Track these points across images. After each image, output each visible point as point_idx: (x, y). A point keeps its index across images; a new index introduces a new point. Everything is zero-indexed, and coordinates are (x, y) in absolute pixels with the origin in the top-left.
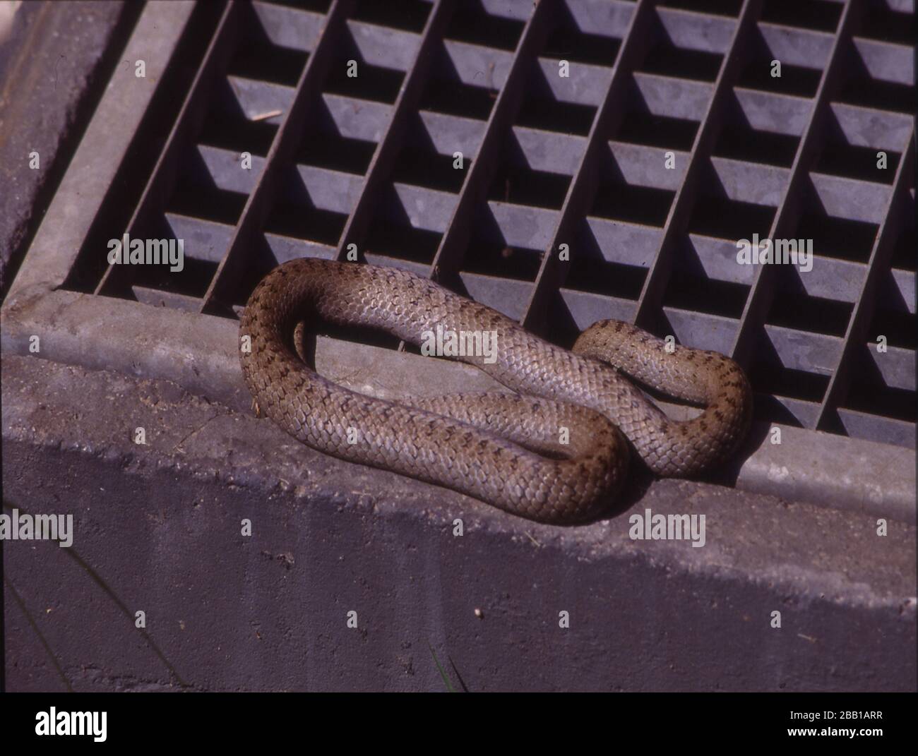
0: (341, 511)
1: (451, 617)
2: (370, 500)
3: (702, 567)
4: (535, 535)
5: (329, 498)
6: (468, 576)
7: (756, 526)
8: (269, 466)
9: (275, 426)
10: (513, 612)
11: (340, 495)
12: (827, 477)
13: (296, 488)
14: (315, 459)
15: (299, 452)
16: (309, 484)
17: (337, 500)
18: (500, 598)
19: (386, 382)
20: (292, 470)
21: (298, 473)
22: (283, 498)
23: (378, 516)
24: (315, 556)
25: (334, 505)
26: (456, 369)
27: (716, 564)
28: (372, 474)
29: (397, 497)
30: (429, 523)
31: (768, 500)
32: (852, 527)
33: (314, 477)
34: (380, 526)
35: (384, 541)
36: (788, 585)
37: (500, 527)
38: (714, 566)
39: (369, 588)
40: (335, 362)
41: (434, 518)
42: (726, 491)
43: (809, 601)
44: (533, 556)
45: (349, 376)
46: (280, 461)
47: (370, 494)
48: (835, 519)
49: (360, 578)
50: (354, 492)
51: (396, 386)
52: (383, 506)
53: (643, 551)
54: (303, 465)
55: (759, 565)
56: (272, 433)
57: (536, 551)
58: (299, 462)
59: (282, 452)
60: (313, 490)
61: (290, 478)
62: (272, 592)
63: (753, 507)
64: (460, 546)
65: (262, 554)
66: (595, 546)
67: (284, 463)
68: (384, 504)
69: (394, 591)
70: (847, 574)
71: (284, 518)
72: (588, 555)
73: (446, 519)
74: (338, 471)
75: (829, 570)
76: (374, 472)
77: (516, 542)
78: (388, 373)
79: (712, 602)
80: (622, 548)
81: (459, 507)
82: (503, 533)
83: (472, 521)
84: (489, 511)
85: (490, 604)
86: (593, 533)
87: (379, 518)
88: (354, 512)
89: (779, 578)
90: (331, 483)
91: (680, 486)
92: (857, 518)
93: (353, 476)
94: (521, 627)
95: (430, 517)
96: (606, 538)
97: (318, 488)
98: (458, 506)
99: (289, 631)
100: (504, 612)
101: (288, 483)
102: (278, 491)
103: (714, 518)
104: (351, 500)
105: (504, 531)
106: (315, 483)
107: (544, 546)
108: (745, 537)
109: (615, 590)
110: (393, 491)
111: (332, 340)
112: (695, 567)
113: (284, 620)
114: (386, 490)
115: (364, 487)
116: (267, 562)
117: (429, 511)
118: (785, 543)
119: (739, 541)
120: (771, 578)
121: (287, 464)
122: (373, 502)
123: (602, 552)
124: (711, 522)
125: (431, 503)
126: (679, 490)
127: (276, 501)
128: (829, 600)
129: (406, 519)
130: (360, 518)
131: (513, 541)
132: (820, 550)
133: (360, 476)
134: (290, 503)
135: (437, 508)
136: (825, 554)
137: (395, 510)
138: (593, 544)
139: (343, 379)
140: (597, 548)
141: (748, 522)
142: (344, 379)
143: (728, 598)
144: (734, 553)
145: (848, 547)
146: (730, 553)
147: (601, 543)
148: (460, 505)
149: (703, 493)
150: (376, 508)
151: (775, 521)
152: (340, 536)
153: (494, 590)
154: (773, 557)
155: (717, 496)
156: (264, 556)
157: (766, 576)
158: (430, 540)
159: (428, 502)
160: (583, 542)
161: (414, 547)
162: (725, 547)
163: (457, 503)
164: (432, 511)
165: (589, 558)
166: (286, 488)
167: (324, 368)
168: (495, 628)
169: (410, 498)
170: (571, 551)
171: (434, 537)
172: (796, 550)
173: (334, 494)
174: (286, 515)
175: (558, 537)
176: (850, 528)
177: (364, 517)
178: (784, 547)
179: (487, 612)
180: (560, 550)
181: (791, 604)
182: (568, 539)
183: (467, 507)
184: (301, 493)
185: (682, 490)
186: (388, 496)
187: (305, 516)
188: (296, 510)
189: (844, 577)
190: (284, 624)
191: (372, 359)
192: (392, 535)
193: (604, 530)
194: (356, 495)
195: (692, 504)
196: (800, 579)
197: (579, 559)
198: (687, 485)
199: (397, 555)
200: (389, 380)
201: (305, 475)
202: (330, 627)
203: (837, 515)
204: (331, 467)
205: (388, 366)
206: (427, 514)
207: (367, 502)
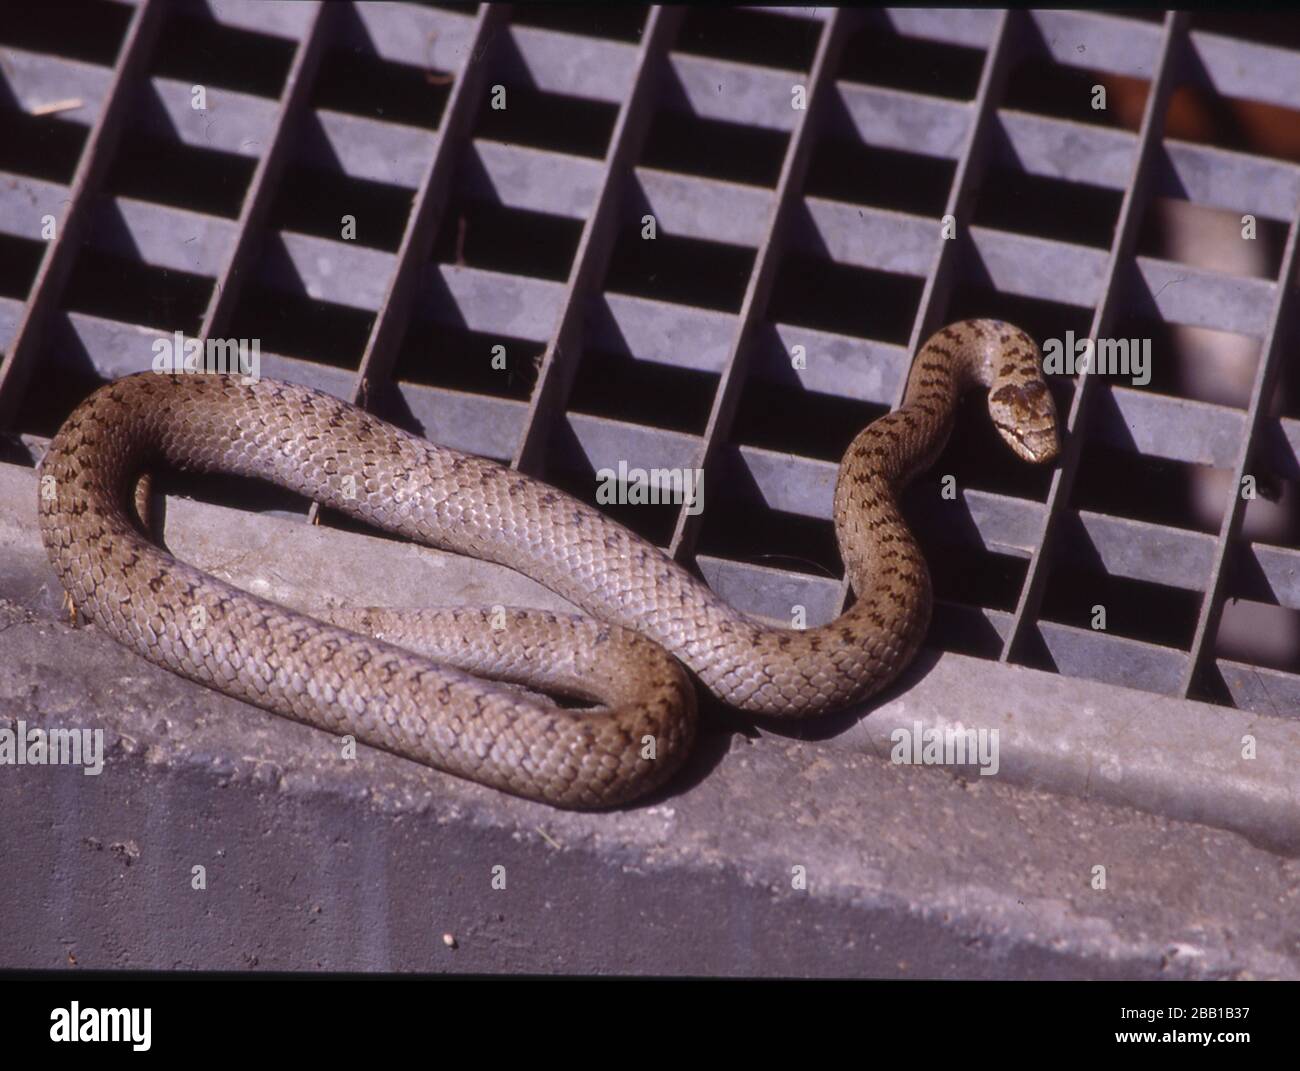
0: (224, 786)
1: (402, 945)
2: (274, 773)
3: (833, 888)
4: (553, 831)
5: (204, 766)
6: (434, 886)
7: (918, 819)
8: (102, 713)
9: (108, 644)
10: (509, 941)
11: (222, 763)
12: (1030, 739)
13: (148, 749)
14: (177, 701)
15: (150, 689)
16: (170, 744)
17: (220, 770)
18: (488, 921)
19: (291, 575)
20: (140, 719)
21: (151, 724)
22: (126, 763)
23: (286, 795)
24: (174, 848)
25: (213, 777)
26: (407, 556)
27: (855, 883)
28: (274, 728)
29: (319, 766)
30: (373, 808)
31: (935, 776)
32: (1076, 823)
33: (177, 732)
34: (289, 810)
35: (294, 831)
36: (976, 919)
37: (494, 817)
38: (851, 886)
39: (265, 897)
40: (203, 540)
41: (381, 802)
42: (864, 760)
43: (1011, 946)
44: (548, 862)
45: (229, 563)
46: (121, 706)
47: (274, 762)
48: (1046, 810)
49: (250, 882)
50: (247, 758)
51: (308, 582)
52: (295, 780)
53: (734, 861)
54: (158, 711)
55: (926, 886)
56: (103, 657)
57: (552, 854)
58: (150, 706)
59: (122, 689)
60: (178, 754)
61: (138, 733)
62: (99, 896)
63: (911, 788)
64: (424, 843)
65: (86, 841)
66: (653, 851)
67: (126, 709)
68: (296, 777)
69: (307, 902)
70: (1072, 902)
71: (125, 792)
72: (639, 865)
73: (403, 803)
74: (218, 722)
75: (1041, 896)
76: (278, 723)
77: (519, 841)
78: (294, 560)
79: (846, 940)
80: (698, 855)
81: (424, 785)
82: (499, 828)
83: (446, 808)
84: (474, 792)
85: (470, 929)
86: (648, 829)
87: (289, 798)
88: (245, 787)
89: (960, 908)
90: (207, 741)
91: (789, 753)
92: (1083, 808)
93: (244, 730)
94: (520, 964)
95: (375, 799)
96: (670, 838)
97: (185, 751)
98: (422, 782)
99: (125, 954)
100: (494, 940)
101: (135, 741)
102: (117, 754)
103: (846, 805)
104: (240, 770)
105: (501, 825)
106: (181, 742)
107: (567, 849)
108: (901, 838)
109: (683, 917)
110: (311, 757)
111: (198, 504)
112: (820, 888)
113: (116, 938)
114: (299, 754)
115: (263, 750)
116: (93, 852)
117: (373, 790)
118: (967, 848)
119: (891, 845)
120: (947, 908)
121: (132, 710)
122: (278, 773)
123: (664, 861)
124: (843, 812)
125: (377, 776)
126: (786, 759)
127: (114, 768)
128: (1043, 944)
129: (334, 801)
130: (256, 797)
131: (515, 840)
132: (1025, 861)
133: (255, 731)
134: (137, 770)
135: (388, 786)
136: (1033, 868)
137: (317, 788)
138: (648, 846)
139: (218, 568)
140: (656, 853)
141: (903, 813)
142: (221, 568)
143: (873, 936)
144: (883, 865)
145: (1070, 856)
146: (877, 866)
147: (662, 845)
148: (425, 780)
149: (826, 764)
150: (284, 783)
151: (949, 811)
152: (220, 821)
153: (479, 908)
154: (948, 872)
155: (851, 770)
156: (87, 845)
157: (938, 904)
158: (374, 832)
159: (371, 776)
160: (632, 843)
161: (345, 841)
162: (869, 855)
163: (421, 777)
164: (379, 791)
165: (641, 869)
166: (131, 749)
167: (185, 550)
168: (476, 963)
169: (341, 769)
170: (612, 856)
171: (381, 828)
172: (985, 861)
173: (213, 760)
174: (129, 787)
175: (592, 835)
176: (1071, 824)
177: (262, 795)
178: (964, 855)
179: (463, 940)
180: (593, 855)
181: (978, 949)
182: (606, 838)
183: (437, 785)
184: (157, 756)
185: (792, 759)
186: (304, 765)
187: (161, 790)
188: (147, 781)
189: (1067, 908)
190: (116, 944)
191: (265, 537)
192: (309, 823)
193: (667, 825)
194: (249, 762)
195: (810, 782)
196: (995, 910)
197: (625, 869)
198: (800, 750)
199: (315, 851)
200: (296, 572)
201: (163, 728)
202: (195, 951)
203: (1049, 802)
204: (206, 715)
205: (294, 549)
206: (370, 794)
207: (268, 776)
